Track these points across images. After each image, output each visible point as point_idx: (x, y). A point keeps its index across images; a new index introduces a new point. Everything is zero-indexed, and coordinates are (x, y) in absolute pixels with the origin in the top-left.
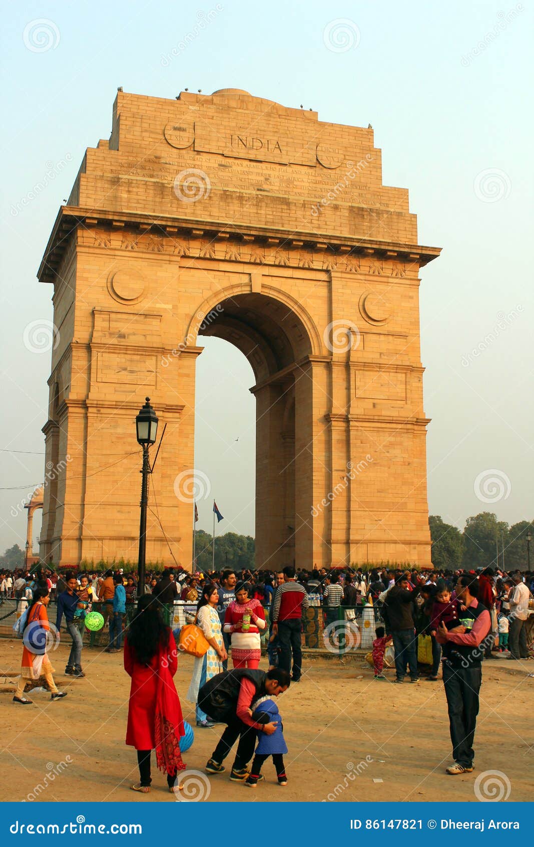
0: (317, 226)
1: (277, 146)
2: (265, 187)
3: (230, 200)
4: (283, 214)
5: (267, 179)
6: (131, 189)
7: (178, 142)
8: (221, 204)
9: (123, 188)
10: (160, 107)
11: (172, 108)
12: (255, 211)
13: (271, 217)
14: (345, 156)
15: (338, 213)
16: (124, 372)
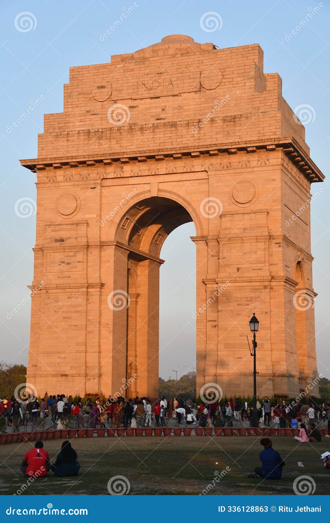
0: (197, 138)
1: (170, 83)
2: (162, 116)
3: (134, 133)
4: (172, 135)
5: (163, 110)
6: (69, 138)
7: (101, 97)
8: (128, 136)
9: (64, 139)
10: (97, 71)
11: (105, 70)
12: (152, 137)
13: (163, 139)
14: (223, 76)
15: (215, 125)
16: (63, 264)
